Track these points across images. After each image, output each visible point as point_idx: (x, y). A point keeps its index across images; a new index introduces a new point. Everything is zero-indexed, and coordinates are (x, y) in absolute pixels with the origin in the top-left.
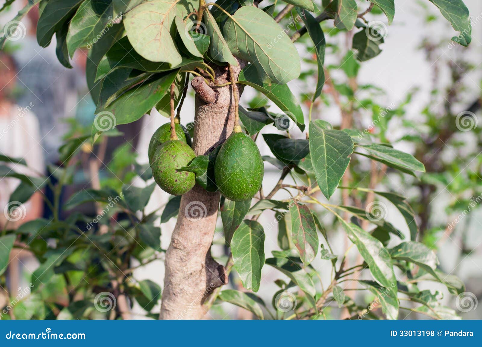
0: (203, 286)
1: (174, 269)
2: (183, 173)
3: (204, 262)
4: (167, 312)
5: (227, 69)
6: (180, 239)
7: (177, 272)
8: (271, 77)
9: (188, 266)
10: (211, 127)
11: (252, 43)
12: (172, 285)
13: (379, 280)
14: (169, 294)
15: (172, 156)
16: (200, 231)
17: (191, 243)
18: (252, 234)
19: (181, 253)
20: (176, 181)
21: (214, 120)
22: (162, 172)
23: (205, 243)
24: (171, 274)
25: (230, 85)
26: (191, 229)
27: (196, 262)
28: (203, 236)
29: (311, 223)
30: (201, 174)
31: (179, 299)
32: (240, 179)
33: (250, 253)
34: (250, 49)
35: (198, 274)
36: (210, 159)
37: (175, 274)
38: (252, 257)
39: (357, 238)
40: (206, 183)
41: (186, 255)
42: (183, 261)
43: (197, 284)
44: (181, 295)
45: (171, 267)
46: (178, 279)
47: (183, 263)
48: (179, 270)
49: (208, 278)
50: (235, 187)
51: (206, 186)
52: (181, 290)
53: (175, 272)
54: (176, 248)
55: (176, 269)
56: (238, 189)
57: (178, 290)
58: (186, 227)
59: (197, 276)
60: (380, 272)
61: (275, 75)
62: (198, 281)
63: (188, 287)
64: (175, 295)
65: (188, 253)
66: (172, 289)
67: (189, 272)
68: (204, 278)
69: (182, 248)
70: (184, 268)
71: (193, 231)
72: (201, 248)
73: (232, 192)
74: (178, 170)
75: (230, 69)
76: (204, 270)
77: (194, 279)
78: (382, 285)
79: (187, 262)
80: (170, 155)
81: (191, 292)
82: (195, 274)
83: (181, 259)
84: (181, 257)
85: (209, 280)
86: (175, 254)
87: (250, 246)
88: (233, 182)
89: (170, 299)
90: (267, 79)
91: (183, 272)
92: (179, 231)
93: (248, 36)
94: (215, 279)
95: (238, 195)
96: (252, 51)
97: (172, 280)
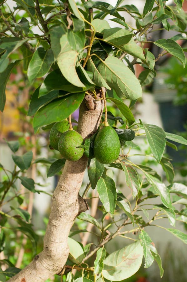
0: (77, 211)
1: (61, 202)
2: (79, 149)
3: (77, 198)
4: (55, 227)
5: (100, 91)
6: (65, 186)
7: (63, 204)
8: (126, 96)
9: (69, 200)
10: (90, 123)
11: (115, 77)
12: (59, 211)
13: (165, 204)
14: (56, 216)
15: (73, 140)
16: (77, 181)
17: (72, 188)
18: (105, 181)
19: (65, 194)
20: (76, 153)
21: (93, 119)
22: (67, 148)
23: (79, 187)
24: (58, 205)
25: (102, 100)
26: (72, 180)
27: (73, 198)
28: (78, 183)
29: (135, 175)
30: (87, 149)
31: (63, 219)
32: (111, 152)
33: (107, 192)
34: (114, 80)
35: (75, 205)
36: (90, 140)
37: (61, 205)
38: (108, 195)
39: (153, 182)
40: (89, 154)
41: (68, 194)
42: (66, 198)
43: (74, 211)
44: (64, 217)
45: (59, 202)
46: (63, 208)
47: (66, 199)
48: (64, 203)
49: (80, 206)
50: (108, 156)
51: (89, 156)
52: (65, 214)
53: (61, 204)
54: (63, 191)
55: (62, 202)
56: (110, 157)
57: (62, 214)
58: (69, 179)
59: (74, 206)
60: (164, 200)
61: (129, 94)
62: (75, 209)
63: (69, 212)
64: (60, 217)
65: (70, 194)
66: (59, 214)
67: (70, 204)
68: (78, 207)
69: (66, 190)
70: (67, 202)
71: (73, 181)
72: (76, 190)
73: (106, 159)
74: (77, 147)
75: (102, 91)
76: (77, 202)
77: (72, 207)
78: (167, 207)
79: (68, 198)
80: (72, 139)
81: (70, 215)
82: (73, 205)
83: (65, 197)
84: (65, 196)
85: (80, 208)
86: (62, 194)
87: (106, 188)
88: (107, 153)
89: (57, 219)
90: (124, 97)
91: (66, 204)
92: (64, 181)
93: (113, 73)
94: (83, 207)
95: (109, 160)
96: (115, 81)
97: (59, 209)
